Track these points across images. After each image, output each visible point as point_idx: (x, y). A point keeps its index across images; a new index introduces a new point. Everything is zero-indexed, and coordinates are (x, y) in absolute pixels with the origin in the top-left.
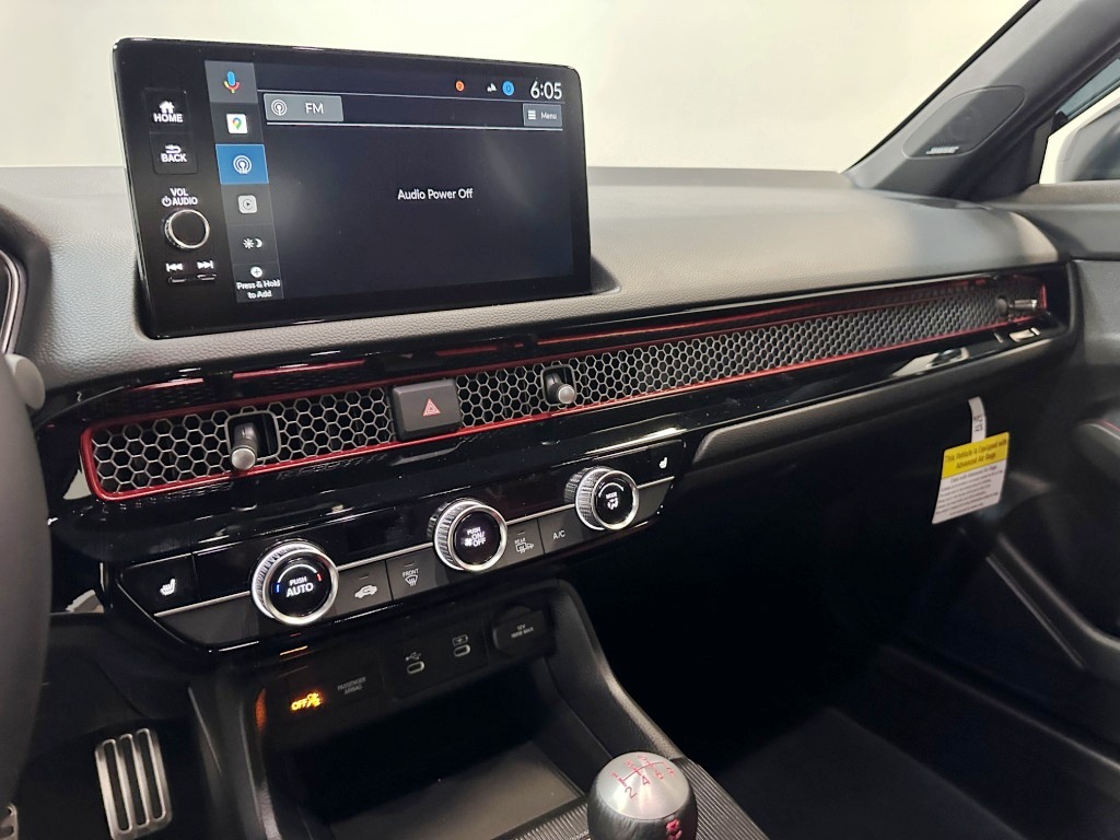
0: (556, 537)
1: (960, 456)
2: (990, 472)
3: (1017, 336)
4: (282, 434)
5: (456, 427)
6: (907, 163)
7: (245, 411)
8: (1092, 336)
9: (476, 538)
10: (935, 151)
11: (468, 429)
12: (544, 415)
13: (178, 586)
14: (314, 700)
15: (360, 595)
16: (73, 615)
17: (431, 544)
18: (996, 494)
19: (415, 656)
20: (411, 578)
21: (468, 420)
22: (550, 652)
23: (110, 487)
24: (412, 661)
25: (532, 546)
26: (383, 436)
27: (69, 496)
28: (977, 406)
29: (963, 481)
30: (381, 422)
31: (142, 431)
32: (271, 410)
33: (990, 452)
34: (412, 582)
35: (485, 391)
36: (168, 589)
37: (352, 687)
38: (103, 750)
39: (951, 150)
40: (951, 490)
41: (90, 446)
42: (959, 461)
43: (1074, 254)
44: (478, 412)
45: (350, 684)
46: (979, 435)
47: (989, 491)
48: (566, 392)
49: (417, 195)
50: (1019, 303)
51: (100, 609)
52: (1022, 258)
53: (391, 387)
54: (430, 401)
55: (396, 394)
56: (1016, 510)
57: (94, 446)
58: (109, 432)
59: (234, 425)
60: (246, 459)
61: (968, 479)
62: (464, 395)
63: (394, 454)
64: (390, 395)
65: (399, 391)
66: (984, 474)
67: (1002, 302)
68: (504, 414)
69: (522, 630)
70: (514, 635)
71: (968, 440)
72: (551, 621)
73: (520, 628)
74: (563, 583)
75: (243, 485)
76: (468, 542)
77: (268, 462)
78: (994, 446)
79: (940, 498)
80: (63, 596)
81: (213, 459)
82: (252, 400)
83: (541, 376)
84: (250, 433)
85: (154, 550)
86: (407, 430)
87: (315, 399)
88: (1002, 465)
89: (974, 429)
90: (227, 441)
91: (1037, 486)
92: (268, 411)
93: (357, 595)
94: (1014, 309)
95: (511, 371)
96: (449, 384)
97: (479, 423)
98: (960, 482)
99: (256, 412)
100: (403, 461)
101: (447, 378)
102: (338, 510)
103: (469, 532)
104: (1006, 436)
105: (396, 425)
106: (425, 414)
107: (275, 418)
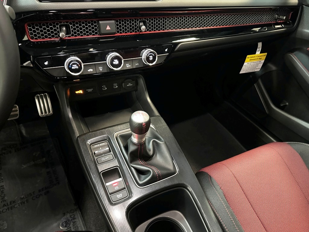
0: (136, 65)
1: (251, 57)
2: (259, 63)
3: (276, 27)
4: (72, 30)
5: (115, 33)
7: (63, 23)
8: (300, 29)
9: (116, 62)
11: (118, 34)
12: (138, 33)
13: (48, 63)
14: (81, 92)
15: (89, 71)
16: (25, 66)
17: (106, 62)
18: (259, 68)
19: (104, 86)
20: (101, 69)
21: (118, 32)
22: (136, 90)
23: (32, 38)
24: (104, 87)
25: (130, 66)
26: (96, 33)
27: (24, 39)
28: (260, 45)
29: (251, 64)
30: (96, 30)
31: (39, 25)
32: (69, 23)
33: (260, 58)
34: (101, 70)
35: (123, 24)
36: (46, 63)
37: (90, 90)
38: (37, 97)
40: (247, 66)
41: (27, 28)
42: (251, 59)
43: (304, 4)
44: (121, 30)
45: (89, 90)
46: (258, 53)
47: (257, 68)
48: (143, 27)
50: (281, 17)
51: (32, 66)
53: (98, 21)
54: (108, 26)
55: (100, 23)
57: (28, 28)
58: (31, 25)
59: (60, 26)
60: (63, 35)
61: (252, 64)
62: (117, 25)
63: (99, 38)
64: (98, 23)
65: (101, 22)
66: (257, 63)
67: (277, 16)
68: (127, 31)
69: (130, 85)
70: (128, 85)
71: (255, 53)
72: (137, 84)
73: (129, 84)
74: (140, 75)
75: (63, 41)
76: (114, 63)
77: (69, 36)
78: (262, 56)
79: (243, 67)
80: (23, 62)
81: (56, 34)
82: (65, 21)
83: (138, 22)
84: (64, 29)
85: (43, 54)
86: (102, 33)
87: (80, 22)
88: (263, 61)
89: (257, 51)
90: (59, 30)
92: (68, 24)
93: (88, 71)
94: (279, 18)
95: (130, 20)
96: (113, 22)
97: (121, 33)
98: (249, 64)
99: (66, 23)
100: (101, 40)
101: (113, 20)
102: (91, 50)
103: (114, 60)
104: (266, 54)
105: (100, 31)
106: (107, 29)
107: (70, 25)
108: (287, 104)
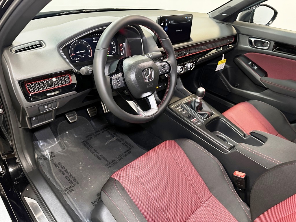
0: (186, 70)
1: (220, 62)
2: (223, 64)
3: (230, 45)
6: (218, 15)
8: (239, 45)
10: (223, 14)
12: (184, 56)
19: (165, 84)
28: (223, 55)
39: (225, 15)
43: (239, 33)
46: (223, 59)
47: (222, 67)
49: (178, 31)
50: (231, 41)
52: (233, 34)
56: (225, 70)
67: (229, 40)
71: (222, 60)
78: (224, 61)
79: (217, 68)
88: (225, 63)
91: (228, 66)
98: (220, 65)
104: (226, 59)
108: (238, 85)
